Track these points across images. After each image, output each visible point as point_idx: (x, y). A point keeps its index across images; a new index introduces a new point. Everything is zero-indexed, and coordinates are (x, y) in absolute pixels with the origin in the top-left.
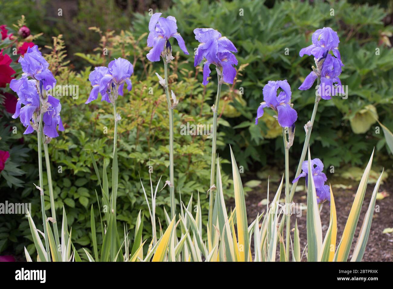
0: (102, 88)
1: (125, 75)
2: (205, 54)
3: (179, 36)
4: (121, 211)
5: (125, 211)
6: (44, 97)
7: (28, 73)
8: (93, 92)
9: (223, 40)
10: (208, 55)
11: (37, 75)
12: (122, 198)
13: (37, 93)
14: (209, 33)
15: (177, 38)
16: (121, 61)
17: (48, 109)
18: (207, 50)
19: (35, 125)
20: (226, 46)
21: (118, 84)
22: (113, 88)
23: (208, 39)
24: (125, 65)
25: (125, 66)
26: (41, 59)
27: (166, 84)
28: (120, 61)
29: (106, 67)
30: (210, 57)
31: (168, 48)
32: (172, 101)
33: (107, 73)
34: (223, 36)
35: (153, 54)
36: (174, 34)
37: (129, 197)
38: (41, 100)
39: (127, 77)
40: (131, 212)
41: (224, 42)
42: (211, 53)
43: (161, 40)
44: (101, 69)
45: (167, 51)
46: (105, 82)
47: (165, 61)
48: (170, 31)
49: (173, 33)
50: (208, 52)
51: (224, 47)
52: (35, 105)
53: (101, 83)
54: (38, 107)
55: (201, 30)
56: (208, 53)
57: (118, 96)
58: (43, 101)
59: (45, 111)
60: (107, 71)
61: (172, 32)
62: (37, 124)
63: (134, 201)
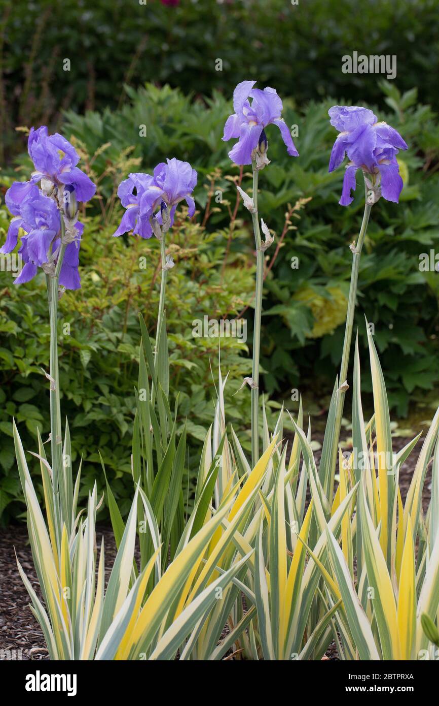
0: (145, 209)
1: (185, 189)
2: (351, 151)
3: (282, 123)
4: (94, 447)
5: (102, 447)
6: (71, 215)
7: (43, 173)
8: (127, 216)
9: (381, 127)
10: (355, 152)
11: (62, 175)
12: (99, 424)
13: (57, 208)
14: (357, 115)
15: (280, 125)
16: (177, 163)
17: (76, 237)
18: (352, 144)
19: (50, 265)
20: (387, 138)
21: (171, 203)
22: (163, 210)
23: (355, 125)
24: (184, 171)
25: (185, 173)
26: (70, 147)
27: (254, 207)
28: (175, 164)
29: (147, 175)
30: (359, 156)
31: (263, 143)
32: (263, 236)
33: (152, 185)
34: (380, 120)
35: (241, 152)
36: (275, 120)
37: (117, 421)
38: (66, 220)
39: (188, 192)
40: (112, 449)
41: (383, 131)
42: (361, 150)
43: (255, 128)
44: (139, 177)
45: (260, 149)
46: (149, 198)
47: (256, 167)
48: (269, 114)
49: (274, 118)
50: (355, 147)
51: (385, 140)
52: (52, 229)
53: (143, 200)
54: (58, 232)
55: (341, 110)
56: (356, 150)
57: (170, 225)
58: (68, 221)
59: (70, 241)
60: (151, 180)
61: (273, 115)
62: (53, 263)
63: (124, 428)
